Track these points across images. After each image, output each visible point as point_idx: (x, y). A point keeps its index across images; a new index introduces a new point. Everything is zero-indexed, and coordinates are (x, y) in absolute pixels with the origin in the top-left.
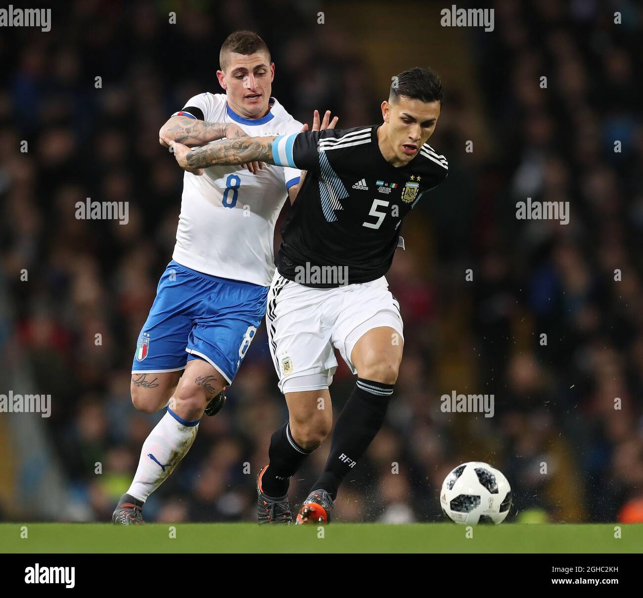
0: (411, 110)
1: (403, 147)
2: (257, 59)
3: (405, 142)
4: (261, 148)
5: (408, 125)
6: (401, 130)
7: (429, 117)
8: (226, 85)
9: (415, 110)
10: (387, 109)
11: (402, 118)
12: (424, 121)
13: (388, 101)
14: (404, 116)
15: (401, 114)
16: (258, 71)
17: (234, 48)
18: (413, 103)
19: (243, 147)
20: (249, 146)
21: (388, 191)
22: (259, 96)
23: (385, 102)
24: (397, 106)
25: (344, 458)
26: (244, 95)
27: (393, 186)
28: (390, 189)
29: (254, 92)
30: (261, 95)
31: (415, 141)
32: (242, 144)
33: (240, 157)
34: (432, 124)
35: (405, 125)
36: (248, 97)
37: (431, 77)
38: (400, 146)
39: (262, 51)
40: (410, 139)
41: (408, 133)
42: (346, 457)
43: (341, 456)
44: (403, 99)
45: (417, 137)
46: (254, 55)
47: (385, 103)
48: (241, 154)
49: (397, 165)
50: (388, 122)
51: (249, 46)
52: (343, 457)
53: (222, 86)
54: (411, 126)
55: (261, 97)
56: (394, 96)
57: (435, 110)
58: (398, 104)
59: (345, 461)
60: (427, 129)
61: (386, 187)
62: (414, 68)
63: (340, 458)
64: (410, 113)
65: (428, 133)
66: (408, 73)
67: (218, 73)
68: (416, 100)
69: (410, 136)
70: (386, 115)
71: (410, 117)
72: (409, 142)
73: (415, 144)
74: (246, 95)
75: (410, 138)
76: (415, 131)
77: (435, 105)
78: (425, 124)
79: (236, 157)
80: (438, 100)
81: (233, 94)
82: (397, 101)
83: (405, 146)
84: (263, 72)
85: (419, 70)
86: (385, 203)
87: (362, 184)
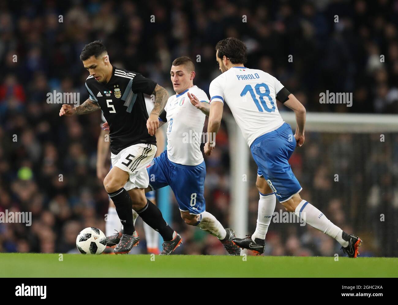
21: (109, 95)
30: (179, 84)
61: (108, 93)
84: (181, 74)
86: (111, 101)
87: (99, 95)
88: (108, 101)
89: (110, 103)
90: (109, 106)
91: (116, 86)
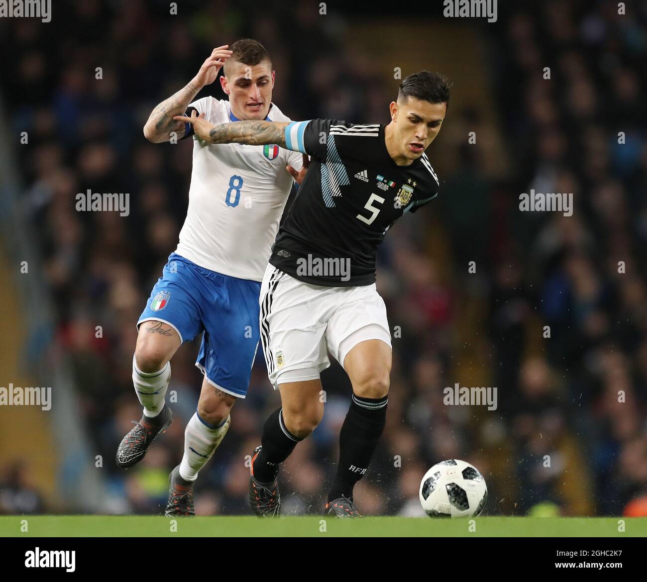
0: (418, 110)
1: (410, 146)
2: (260, 71)
3: (412, 141)
4: (277, 131)
5: (415, 124)
6: (408, 129)
7: (436, 117)
8: (229, 91)
9: (423, 110)
10: (396, 109)
11: (409, 118)
12: (430, 121)
13: (396, 102)
14: (411, 116)
15: (409, 114)
16: (261, 82)
17: (239, 58)
18: (420, 104)
19: (260, 129)
20: (266, 128)
21: (385, 188)
22: (260, 104)
23: (393, 102)
24: (405, 107)
25: (354, 469)
26: (246, 103)
27: (392, 184)
28: (388, 186)
29: (256, 101)
30: (262, 104)
31: (422, 139)
32: (260, 126)
33: (256, 137)
34: (438, 124)
35: (412, 124)
36: (249, 105)
37: (438, 80)
38: (406, 144)
39: (266, 61)
40: (417, 139)
41: (415, 132)
42: (355, 467)
43: (351, 467)
44: (411, 99)
45: (423, 135)
46: (258, 66)
47: (393, 104)
48: (258, 136)
49: (399, 163)
50: (396, 122)
51: (254, 57)
52: (352, 468)
53: (225, 91)
54: (418, 126)
55: (262, 105)
56: (403, 97)
57: (441, 111)
58: (406, 105)
59: (355, 472)
60: (433, 129)
61: (385, 183)
62: (422, 72)
63: (350, 469)
64: (417, 113)
65: (433, 133)
66: (416, 75)
67: (222, 79)
68: (423, 101)
69: (417, 135)
70: (394, 115)
71: (417, 117)
72: (415, 141)
73: (422, 143)
74: (248, 103)
75: (417, 137)
76: (421, 130)
77: (441, 107)
78: (432, 124)
79: (253, 138)
80: (444, 102)
81: (236, 100)
82: (405, 102)
83: (412, 144)
84: (265, 82)
85: (427, 73)
86: (381, 200)
87: (363, 175)
88: (374, 197)
89: (375, 204)
90: (368, 206)
91: (412, 183)
